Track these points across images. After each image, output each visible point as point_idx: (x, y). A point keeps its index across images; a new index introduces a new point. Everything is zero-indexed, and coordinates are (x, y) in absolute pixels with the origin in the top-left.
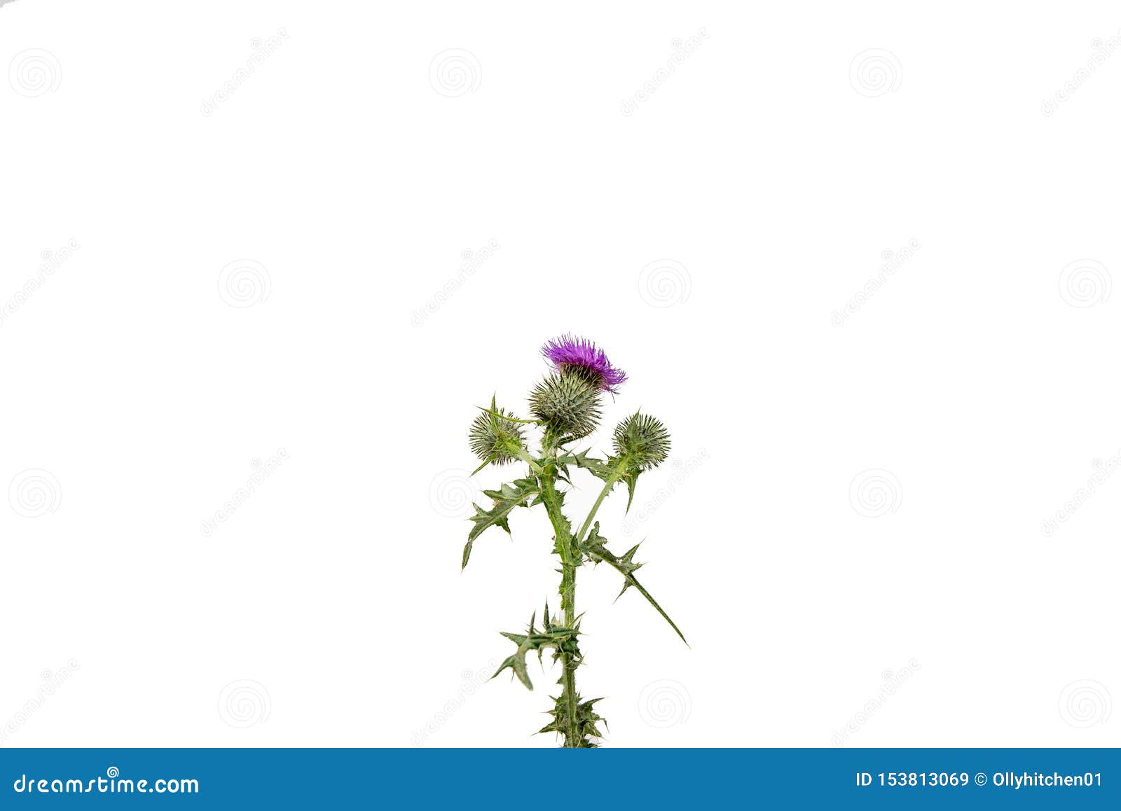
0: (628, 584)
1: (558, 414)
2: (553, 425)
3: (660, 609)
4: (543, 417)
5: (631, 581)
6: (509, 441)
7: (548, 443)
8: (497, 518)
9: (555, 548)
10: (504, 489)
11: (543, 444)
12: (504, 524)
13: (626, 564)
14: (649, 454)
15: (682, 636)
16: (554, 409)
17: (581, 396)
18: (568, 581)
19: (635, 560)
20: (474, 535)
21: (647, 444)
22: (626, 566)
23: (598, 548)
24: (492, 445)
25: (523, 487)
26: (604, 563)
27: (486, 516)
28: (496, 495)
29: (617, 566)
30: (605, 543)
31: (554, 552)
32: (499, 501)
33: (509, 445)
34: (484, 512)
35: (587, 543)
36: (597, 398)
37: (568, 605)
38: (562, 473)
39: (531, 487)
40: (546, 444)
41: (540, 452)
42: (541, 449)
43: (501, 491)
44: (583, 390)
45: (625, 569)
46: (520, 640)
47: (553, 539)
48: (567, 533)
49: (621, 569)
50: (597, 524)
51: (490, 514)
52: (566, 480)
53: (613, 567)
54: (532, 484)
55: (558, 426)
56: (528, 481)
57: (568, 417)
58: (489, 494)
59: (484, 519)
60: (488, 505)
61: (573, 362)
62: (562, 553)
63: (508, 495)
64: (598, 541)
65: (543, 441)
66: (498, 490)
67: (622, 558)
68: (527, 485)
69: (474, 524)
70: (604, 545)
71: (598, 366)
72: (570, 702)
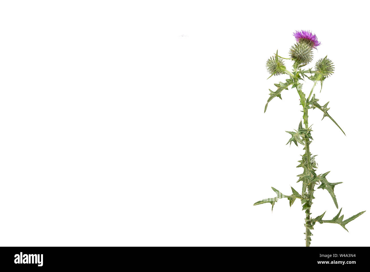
0: (325, 116)
1: (300, 56)
2: (298, 60)
3: (337, 124)
4: (294, 57)
5: (326, 115)
6: (281, 67)
7: (296, 66)
8: (278, 94)
9: (300, 103)
10: (280, 83)
11: (294, 67)
12: (279, 96)
13: (325, 109)
14: (328, 72)
15: (344, 133)
16: (298, 54)
17: (307, 50)
18: (306, 115)
19: (328, 107)
20: (269, 101)
21: (328, 68)
22: (325, 110)
23: (315, 103)
24: (275, 68)
25: (288, 82)
26: (317, 109)
27: (274, 93)
28: (278, 85)
29: (321, 109)
30: (318, 101)
31: (300, 104)
32: (279, 88)
33: (281, 68)
34: (273, 92)
35: (311, 101)
36: (312, 51)
37: (306, 122)
38: (302, 77)
39: (291, 82)
40: (295, 67)
41: (293, 70)
42: (293, 69)
43: (279, 84)
44: (308, 48)
45: (324, 110)
46: (292, 134)
47: (300, 100)
48: (304, 98)
49: (323, 110)
50: (314, 95)
51: (275, 93)
52: (303, 80)
53: (320, 110)
54: (291, 81)
55: (299, 61)
56: (290, 80)
57: (304, 57)
58: (276, 85)
59: (273, 94)
60: (275, 89)
61: (304, 38)
62: (303, 105)
63: (282, 86)
64: (315, 100)
65: (294, 66)
66: (278, 84)
67: (323, 106)
68: (290, 81)
69: (270, 96)
70: (317, 102)
71: (313, 39)
72: (308, 156)
